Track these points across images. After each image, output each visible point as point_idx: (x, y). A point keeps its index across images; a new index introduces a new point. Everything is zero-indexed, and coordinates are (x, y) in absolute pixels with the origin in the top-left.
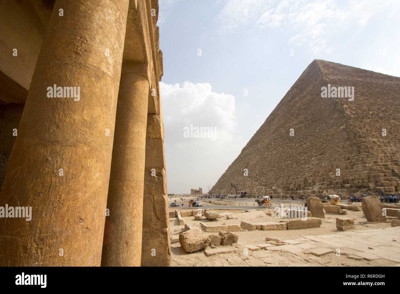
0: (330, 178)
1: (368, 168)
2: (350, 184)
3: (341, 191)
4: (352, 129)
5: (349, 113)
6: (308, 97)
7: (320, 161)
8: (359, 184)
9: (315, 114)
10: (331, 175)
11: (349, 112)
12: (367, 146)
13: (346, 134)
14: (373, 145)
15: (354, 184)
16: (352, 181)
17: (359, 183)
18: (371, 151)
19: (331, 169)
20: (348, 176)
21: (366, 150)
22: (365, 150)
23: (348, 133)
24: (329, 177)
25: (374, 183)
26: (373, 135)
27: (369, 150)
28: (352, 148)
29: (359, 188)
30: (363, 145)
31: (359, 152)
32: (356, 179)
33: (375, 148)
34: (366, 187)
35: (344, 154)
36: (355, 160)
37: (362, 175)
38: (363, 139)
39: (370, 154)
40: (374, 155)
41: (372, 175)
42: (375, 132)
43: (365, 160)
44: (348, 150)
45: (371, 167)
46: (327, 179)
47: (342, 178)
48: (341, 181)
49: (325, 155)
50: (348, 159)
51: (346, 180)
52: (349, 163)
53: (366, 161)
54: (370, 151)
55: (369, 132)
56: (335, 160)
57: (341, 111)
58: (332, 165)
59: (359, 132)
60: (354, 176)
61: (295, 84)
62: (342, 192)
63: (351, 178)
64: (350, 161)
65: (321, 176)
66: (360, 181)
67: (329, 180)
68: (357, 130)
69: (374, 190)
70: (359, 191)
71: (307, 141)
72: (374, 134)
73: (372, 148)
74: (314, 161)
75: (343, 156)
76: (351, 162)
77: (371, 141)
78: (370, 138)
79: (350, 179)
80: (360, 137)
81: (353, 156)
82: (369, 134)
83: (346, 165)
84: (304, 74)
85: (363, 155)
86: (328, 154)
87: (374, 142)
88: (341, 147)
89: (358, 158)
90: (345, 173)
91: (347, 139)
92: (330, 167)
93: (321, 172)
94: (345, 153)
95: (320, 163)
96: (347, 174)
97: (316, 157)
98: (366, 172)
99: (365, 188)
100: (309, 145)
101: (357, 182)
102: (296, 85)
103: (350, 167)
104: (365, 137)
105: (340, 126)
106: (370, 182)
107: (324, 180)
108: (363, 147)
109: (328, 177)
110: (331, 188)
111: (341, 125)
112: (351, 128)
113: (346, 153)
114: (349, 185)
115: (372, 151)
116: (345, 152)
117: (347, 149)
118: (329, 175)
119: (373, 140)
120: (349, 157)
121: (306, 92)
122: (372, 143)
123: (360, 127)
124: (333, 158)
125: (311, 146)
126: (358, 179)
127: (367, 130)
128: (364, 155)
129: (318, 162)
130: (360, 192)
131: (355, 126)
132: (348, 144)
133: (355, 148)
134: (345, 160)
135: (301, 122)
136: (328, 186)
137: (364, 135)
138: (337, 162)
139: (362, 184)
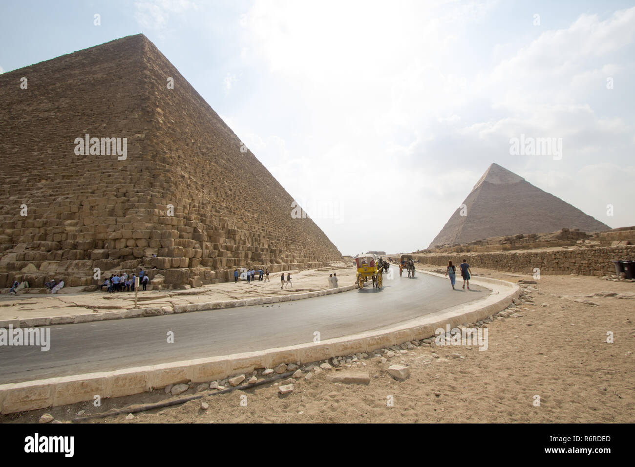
0: (63, 233)
1: (157, 218)
2: (107, 250)
3: (77, 265)
4: (156, 143)
5: (161, 122)
6: (99, 76)
7: (57, 191)
8: (127, 249)
9: (96, 103)
10: (71, 225)
11: (162, 120)
12: (170, 178)
13: (140, 147)
14: (180, 180)
15: (114, 251)
16: (113, 243)
17: (127, 247)
18: (173, 188)
19: (75, 213)
20: (109, 230)
21: (165, 185)
22: (163, 184)
23: (144, 148)
24: (60, 230)
25: (156, 249)
26: (186, 168)
27: (170, 186)
28: (140, 175)
29: (123, 258)
30: (162, 175)
31: (152, 185)
32: (123, 238)
33: (181, 187)
34: (138, 258)
35: (120, 182)
36: (137, 199)
37: (139, 231)
38: (167, 165)
39: (169, 192)
40: (176, 197)
41: (159, 231)
42: (189, 164)
43: (156, 200)
44: (131, 178)
45: (163, 217)
46: (54, 233)
47: (92, 235)
48: (89, 241)
49: (75, 179)
50: (125, 194)
51: (102, 240)
52: (123, 202)
53: (157, 204)
54: (170, 189)
55: (181, 160)
56: (93, 193)
57: (148, 112)
58: (81, 202)
59: (166, 153)
60: (123, 230)
61: (86, 50)
62: (78, 268)
63: (113, 235)
64: (126, 198)
65: (41, 225)
66: (131, 243)
67: (58, 238)
68: (163, 149)
69: (151, 264)
70: (119, 266)
71: (48, 146)
72: (187, 166)
73: (176, 184)
74: (42, 188)
75: (115, 186)
76: (128, 201)
77: (179, 173)
78: (179, 169)
79: (110, 237)
80: (164, 160)
81: (136, 190)
82: (181, 163)
83: (115, 206)
84: (112, 43)
85: (156, 191)
86: (84, 178)
87: (183, 177)
88: (120, 168)
89: (144, 195)
90: (104, 224)
91: (138, 156)
92: (75, 208)
93: (45, 215)
94: (123, 181)
95: (55, 195)
96: (108, 227)
97: (52, 181)
98: (149, 225)
99: (136, 258)
100: (49, 154)
101: (123, 245)
102: (86, 52)
103: (121, 213)
104: (172, 163)
105: (136, 133)
106: (149, 246)
107: (44, 237)
108: (162, 178)
109: (57, 231)
110: (55, 257)
111: (139, 132)
112: (155, 141)
113: (125, 183)
114: (102, 251)
115: (175, 190)
116: (123, 179)
117: (131, 175)
118: (64, 225)
119: (181, 174)
120: (127, 190)
121: (100, 67)
122: (179, 177)
123: (171, 147)
124: (91, 188)
125: (51, 157)
126: (127, 239)
127: (179, 157)
128: (159, 192)
129: (50, 192)
130: (121, 267)
131: (162, 142)
132: (136, 165)
133: (146, 176)
134: (116, 196)
135: (58, 108)
136: (49, 251)
137: (171, 161)
138: (97, 198)
139: (132, 249)
